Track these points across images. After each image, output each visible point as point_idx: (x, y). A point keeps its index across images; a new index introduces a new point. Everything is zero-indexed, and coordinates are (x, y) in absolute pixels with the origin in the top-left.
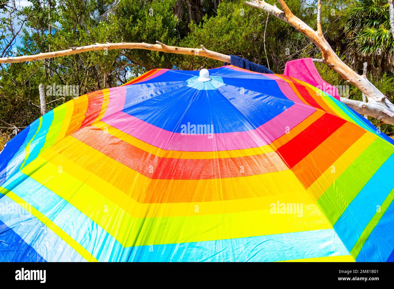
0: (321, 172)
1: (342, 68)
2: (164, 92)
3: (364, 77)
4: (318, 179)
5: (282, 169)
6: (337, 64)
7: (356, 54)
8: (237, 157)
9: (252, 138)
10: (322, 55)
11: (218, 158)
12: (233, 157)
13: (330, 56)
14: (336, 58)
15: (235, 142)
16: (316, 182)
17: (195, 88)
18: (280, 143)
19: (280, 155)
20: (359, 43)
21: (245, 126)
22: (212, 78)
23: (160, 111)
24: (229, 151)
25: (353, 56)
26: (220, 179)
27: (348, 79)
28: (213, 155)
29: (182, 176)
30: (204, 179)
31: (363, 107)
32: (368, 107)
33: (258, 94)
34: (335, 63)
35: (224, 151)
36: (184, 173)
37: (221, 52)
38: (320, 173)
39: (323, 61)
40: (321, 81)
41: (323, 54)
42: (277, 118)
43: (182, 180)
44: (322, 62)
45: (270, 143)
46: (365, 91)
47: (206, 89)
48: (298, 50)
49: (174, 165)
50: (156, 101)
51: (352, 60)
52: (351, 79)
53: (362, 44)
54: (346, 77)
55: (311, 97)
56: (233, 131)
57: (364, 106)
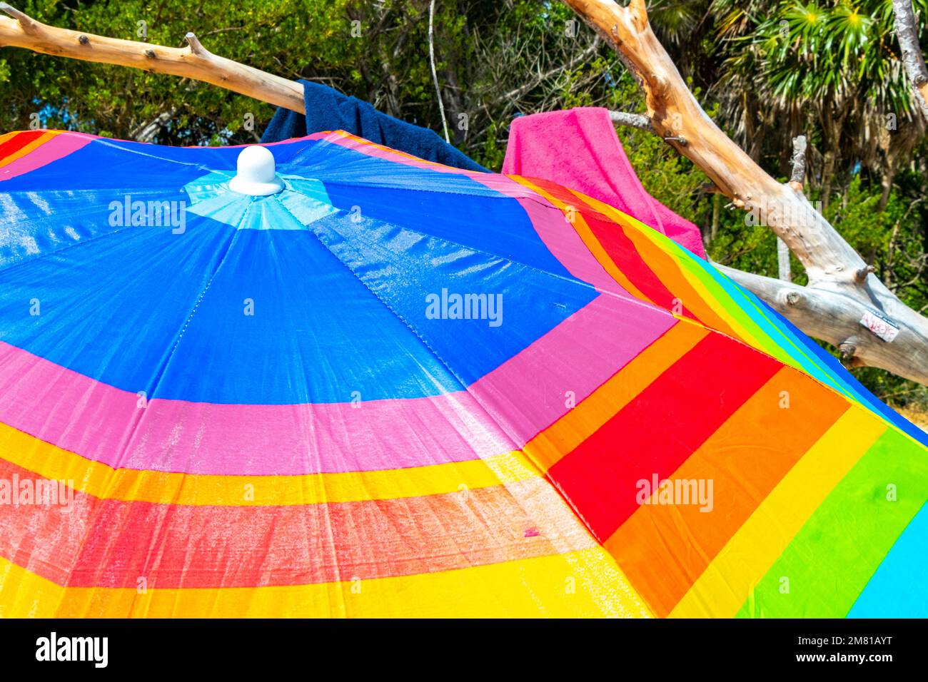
0: (703, 554)
1: (716, 153)
2: (94, 232)
3: (796, 191)
4: (697, 584)
5: (570, 545)
6: (699, 138)
7: (752, 96)
8: (401, 496)
9: (455, 424)
10: (648, 101)
11: (324, 500)
12: (382, 497)
13: (674, 104)
14: (699, 114)
15: (391, 440)
16: (691, 592)
17: (222, 218)
18: (557, 447)
19: (563, 493)
20: (765, 58)
21: (424, 379)
22: (286, 182)
23: (82, 309)
24: (366, 473)
25: (742, 104)
26: (338, 585)
27: (738, 197)
28: (305, 489)
29: (188, 572)
30: (274, 585)
31: (789, 304)
32: (808, 303)
33: (464, 253)
34: (692, 133)
35: (348, 474)
36: (198, 563)
37: (247, 62)
38: (703, 560)
39: (650, 121)
40: (642, 197)
41: (649, 95)
42: (539, 346)
43: (187, 591)
44: (644, 125)
45: (520, 446)
46: (799, 240)
47: (265, 226)
48: (544, 72)
49: (156, 532)
50: (61, 265)
51: (739, 119)
52: (749, 194)
53: (774, 64)
54: (730, 188)
55: (646, 268)
56: (380, 398)
57: (795, 300)
